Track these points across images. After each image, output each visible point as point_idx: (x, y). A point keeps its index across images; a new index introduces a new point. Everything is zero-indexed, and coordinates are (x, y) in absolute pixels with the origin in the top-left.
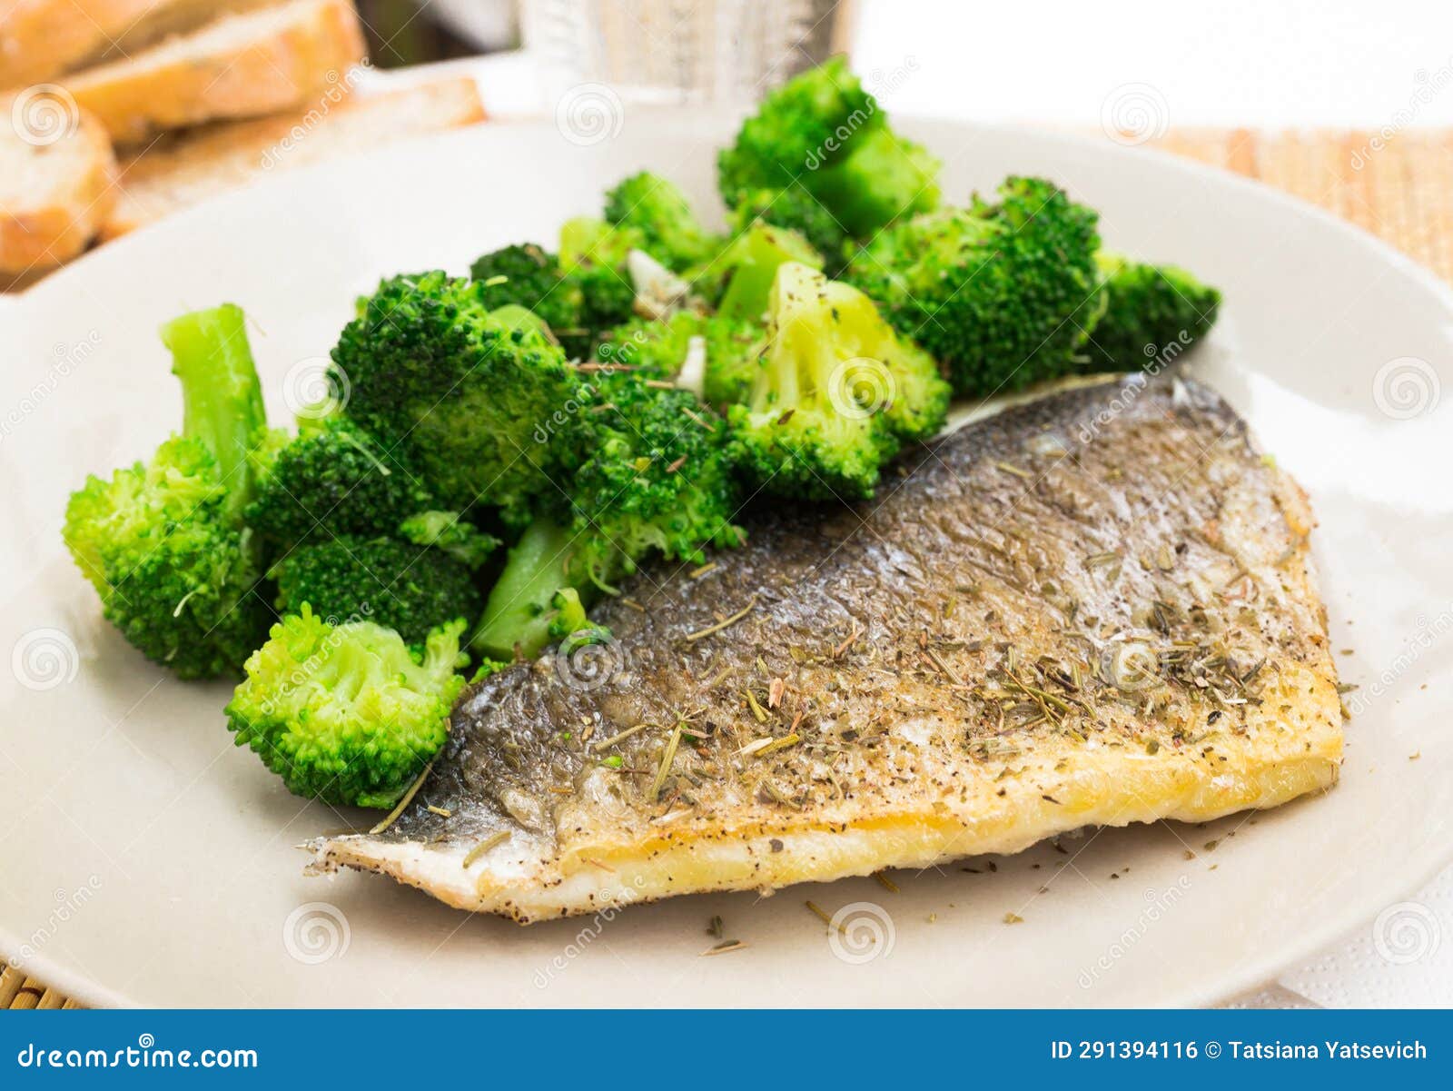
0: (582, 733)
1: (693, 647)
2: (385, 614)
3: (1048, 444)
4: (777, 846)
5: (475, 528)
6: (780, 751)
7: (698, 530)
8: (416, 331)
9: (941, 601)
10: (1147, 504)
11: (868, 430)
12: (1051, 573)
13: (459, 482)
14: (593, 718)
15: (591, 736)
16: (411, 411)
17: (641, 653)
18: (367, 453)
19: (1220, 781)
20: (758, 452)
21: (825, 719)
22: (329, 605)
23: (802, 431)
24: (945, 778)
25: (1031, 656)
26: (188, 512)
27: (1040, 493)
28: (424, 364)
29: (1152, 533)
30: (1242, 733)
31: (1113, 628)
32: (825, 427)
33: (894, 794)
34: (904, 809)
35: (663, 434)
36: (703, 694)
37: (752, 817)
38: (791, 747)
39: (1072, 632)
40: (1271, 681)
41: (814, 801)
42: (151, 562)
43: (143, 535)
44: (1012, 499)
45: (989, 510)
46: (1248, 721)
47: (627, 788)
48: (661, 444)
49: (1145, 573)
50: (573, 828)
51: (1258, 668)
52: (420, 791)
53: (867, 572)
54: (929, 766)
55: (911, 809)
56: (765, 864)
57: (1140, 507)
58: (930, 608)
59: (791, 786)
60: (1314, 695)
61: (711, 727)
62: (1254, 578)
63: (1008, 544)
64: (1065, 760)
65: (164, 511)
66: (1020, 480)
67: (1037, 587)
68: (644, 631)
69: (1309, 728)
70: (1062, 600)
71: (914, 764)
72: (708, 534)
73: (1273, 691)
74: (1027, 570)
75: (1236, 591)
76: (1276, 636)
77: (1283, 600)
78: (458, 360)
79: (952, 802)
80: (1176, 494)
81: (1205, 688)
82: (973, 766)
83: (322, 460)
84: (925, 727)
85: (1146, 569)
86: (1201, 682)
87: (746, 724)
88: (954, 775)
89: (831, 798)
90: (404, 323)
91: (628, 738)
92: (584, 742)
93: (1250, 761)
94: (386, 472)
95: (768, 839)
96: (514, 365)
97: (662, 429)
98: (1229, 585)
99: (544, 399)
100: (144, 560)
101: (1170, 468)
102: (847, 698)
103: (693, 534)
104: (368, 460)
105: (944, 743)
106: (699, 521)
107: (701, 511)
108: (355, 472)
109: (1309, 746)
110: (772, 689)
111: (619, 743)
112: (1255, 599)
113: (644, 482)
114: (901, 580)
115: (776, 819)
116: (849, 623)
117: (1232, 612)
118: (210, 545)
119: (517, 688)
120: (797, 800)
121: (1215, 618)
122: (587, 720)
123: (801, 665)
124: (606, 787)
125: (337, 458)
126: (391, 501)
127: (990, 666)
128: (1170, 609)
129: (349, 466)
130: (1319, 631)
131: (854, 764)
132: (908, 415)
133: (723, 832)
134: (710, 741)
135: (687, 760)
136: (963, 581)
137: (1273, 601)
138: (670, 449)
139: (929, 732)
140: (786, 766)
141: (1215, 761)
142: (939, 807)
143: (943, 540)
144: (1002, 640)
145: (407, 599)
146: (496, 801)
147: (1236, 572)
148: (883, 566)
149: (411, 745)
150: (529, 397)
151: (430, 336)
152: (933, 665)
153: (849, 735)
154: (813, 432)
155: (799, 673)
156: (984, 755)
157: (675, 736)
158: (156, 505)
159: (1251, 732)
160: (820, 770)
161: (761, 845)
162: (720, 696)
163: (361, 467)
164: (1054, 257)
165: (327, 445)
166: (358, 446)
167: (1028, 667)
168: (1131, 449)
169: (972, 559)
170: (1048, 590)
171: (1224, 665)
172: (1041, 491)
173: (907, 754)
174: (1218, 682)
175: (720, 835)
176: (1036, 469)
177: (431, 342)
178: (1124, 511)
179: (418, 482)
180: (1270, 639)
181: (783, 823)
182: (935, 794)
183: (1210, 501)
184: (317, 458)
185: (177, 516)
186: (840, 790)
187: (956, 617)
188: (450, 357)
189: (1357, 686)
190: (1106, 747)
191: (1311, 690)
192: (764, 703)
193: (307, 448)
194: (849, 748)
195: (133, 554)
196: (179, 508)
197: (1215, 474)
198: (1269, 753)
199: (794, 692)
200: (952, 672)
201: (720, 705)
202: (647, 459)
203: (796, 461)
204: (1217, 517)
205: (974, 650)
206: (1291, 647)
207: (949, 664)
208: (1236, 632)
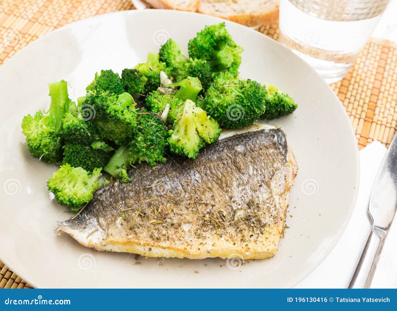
0: (119, 206)
1: (147, 190)
2: (85, 164)
3: (240, 148)
4: (150, 249)
5: (108, 146)
6: (158, 224)
7: (156, 159)
8: (99, 109)
9: (203, 190)
10: (257, 171)
11: (197, 144)
12: (229, 187)
13: (106, 136)
14: (122, 203)
15: (121, 207)
16: (97, 123)
17: (136, 187)
18: (86, 130)
19: (247, 253)
20: (172, 146)
21: (169, 218)
22: (73, 160)
23: (181, 144)
24: (189, 241)
25: (218, 209)
26: (46, 135)
27: (234, 163)
28: (101, 116)
29: (255, 180)
30: (256, 242)
31: (239, 204)
32: (187, 143)
33: (177, 242)
34: (178, 247)
35: (151, 139)
36: (146, 203)
37: (147, 241)
38: (160, 224)
39: (229, 204)
40: (267, 229)
41: (160, 240)
42: (37, 145)
43: (36, 139)
44: (227, 163)
45: (221, 165)
46: (258, 239)
47: (125, 223)
48: (150, 141)
49: (250, 190)
50: (111, 233)
51: (266, 224)
52: (84, 209)
53: (189, 178)
54: (186, 237)
55: (180, 248)
56: (147, 253)
57: (255, 171)
58: (200, 192)
59: (157, 234)
60: (274, 236)
61: (145, 214)
62: (274, 198)
63: (222, 177)
64: (214, 243)
65: (41, 134)
66: (231, 158)
67: (225, 190)
68: (138, 181)
69: (270, 245)
70: (230, 195)
71: (183, 236)
72: (158, 160)
73: (267, 232)
74: (224, 185)
75: (268, 201)
76: (273, 215)
77: (278, 206)
78: (108, 116)
79: (188, 248)
80: (264, 169)
81: (253, 227)
82: (196, 239)
83: (76, 130)
84: (189, 226)
85: (251, 189)
86: (252, 225)
87: (152, 215)
88: (191, 241)
89: (164, 240)
90: (97, 106)
91: (128, 210)
92: (119, 208)
93: (255, 250)
94: (89, 135)
95: (149, 247)
96: (120, 120)
97: (151, 138)
98: (267, 199)
99: (126, 127)
100: (35, 145)
101: (266, 161)
102: (175, 214)
103: (154, 159)
104: (86, 131)
105: (191, 232)
106: (156, 156)
107: (157, 154)
108: (83, 134)
109: (268, 250)
110: (160, 208)
111: (126, 211)
112: (272, 204)
113: (144, 150)
114: (196, 182)
115: (152, 243)
116: (181, 192)
117: (265, 207)
118: (50, 143)
119: (109, 190)
120: (157, 239)
121: (261, 208)
122: (121, 203)
123: (168, 201)
124: (120, 223)
125: (80, 130)
126: (90, 140)
127: (208, 210)
128: (253, 202)
129: (82, 132)
130: (283, 216)
131: (171, 232)
132: (209, 139)
133: (140, 244)
134: (144, 217)
135: (138, 220)
136: (210, 185)
137: (275, 206)
138: (152, 143)
139: (189, 228)
140: (158, 229)
141: (248, 248)
142: (185, 249)
143: (208, 172)
144: (213, 204)
145: (90, 161)
146: (98, 219)
147: (270, 195)
148: (193, 177)
149: (83, 201)
150: (123, 126)
151: (102, 111)
152: (196, 207)
153: (172, 225)
154: (184, 145)
155: (167, 203)
156: (199, 236)
157: (137, 213)
158: (39, 132)
159: (258, 242)
160: (164, 232)
161: (147, 248)
162: (150, 205)
163: (84, 133)
164: (252, 105)
165: (78, 126)
166: (84, 128)
167: (216, 212)
168: (259, 153)
169: (213, 179)
170: (227, 191)
171: (259, 221)
172: (235, 163)
173: (183, 233)
174: (256, 226)
175: (139, 244)
176: (235, 156)
177: (102, 112)
178: (251, 172)
179: (97, 136)
180: (272, 216)
181: (153, 244)
182: (185, 246)
183: (272, 173)
184: (75, 129)
185: (43, 136)
186: (167, 238)
187: (205, 195)
188: (106, 116)
189: (289, 228)
190: (225, 240)
191: (274, 235)
192: (158, 210)
193: (74, 126)
194: (171, 227)
195: (33, 142)
196: (44, 134)
197: (275, 165)
198: (259, 250)
199: (164, 209)
200: (200, 210)
201: (148, 208)
202: (146, 145)
203: (179, 151)
204: (271, 179)
205: (206, 205)
206: (275, 219)
207: (200, 208)
208: (265, 212)
